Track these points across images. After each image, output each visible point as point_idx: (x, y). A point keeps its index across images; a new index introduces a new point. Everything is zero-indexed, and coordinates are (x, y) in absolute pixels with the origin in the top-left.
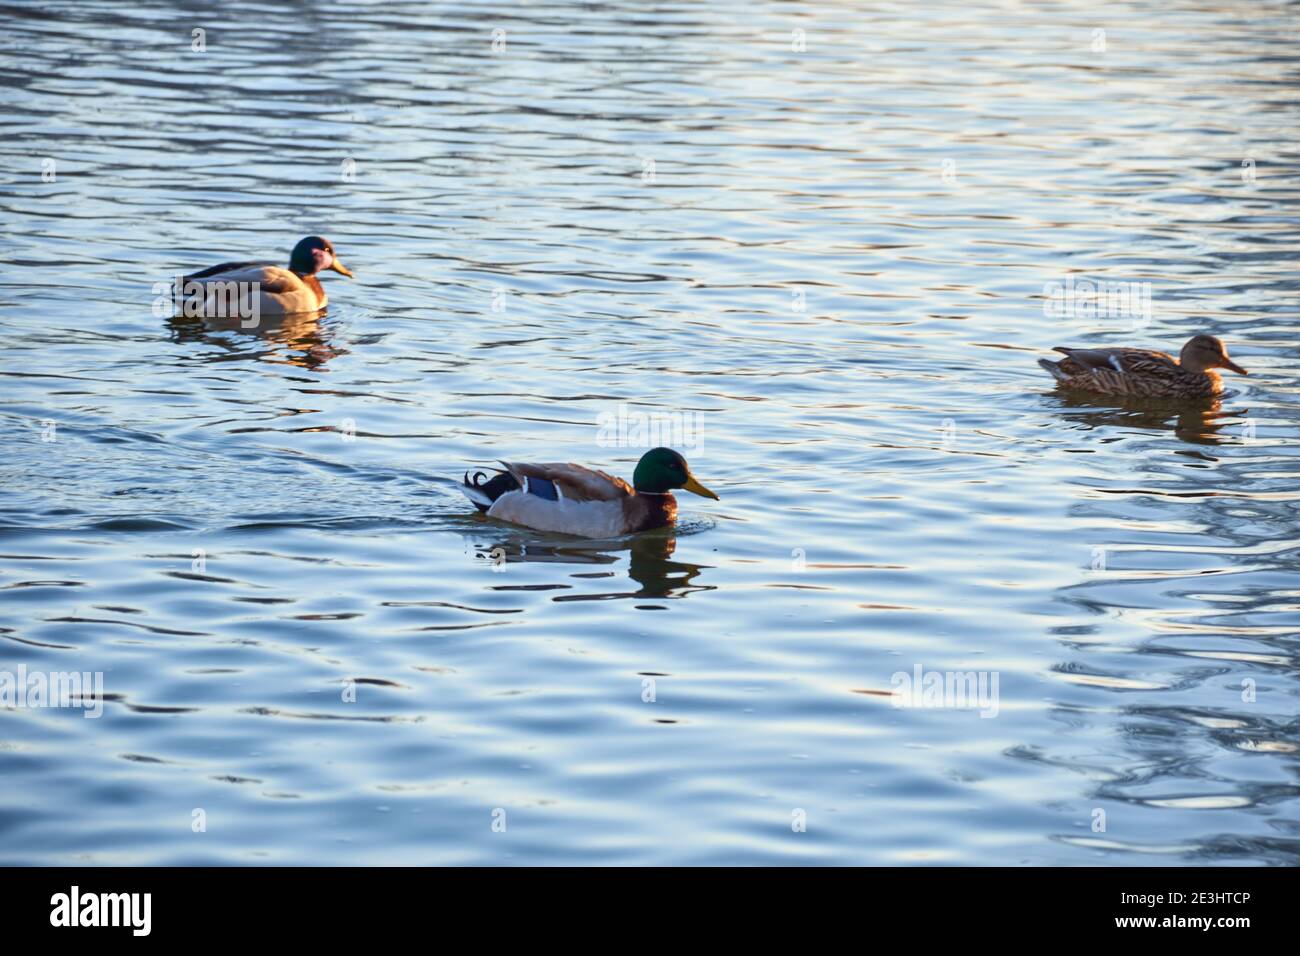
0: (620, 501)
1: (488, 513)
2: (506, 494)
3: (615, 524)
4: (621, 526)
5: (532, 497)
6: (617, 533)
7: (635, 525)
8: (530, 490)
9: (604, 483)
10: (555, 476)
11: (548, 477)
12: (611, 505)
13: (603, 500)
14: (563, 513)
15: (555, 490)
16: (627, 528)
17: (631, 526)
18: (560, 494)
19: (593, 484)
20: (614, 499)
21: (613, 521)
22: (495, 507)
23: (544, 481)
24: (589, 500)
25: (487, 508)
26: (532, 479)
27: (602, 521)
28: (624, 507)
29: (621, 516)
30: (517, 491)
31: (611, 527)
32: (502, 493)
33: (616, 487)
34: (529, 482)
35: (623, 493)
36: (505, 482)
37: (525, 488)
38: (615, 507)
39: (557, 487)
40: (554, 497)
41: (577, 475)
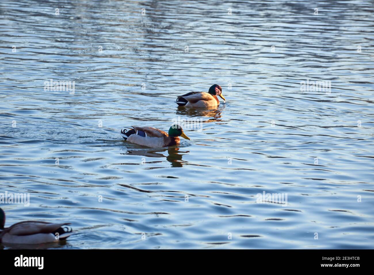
0: (163, 137)
1: (127, 140)
2: (132, 135)
3: (161, 144)
4: (163, 144)
5: (139, 136)
6: (161, 146)
7: (167, 144)
8: (138, 134)
9: (158, 132)
10: (145, 130)
11: (144, 131)
12: (160, 138)
13: (158, 137)
14: (147, 140)
15: (145, 134)
16: (165, 145)
17: (166, 144)
18: (146, 135)
19: (155, 133)
20: (161, 137)
21: (160, 143)
22: (129, 138)
23: (142, 132)
24: (154, 137)
25: (127, 138)
26: (139, 131)
27: (157, 143)
28: (164, 139)
29: (163, 142)
30: (134, 134)
31: (160, 145)
32: (131, 135)
33: (162, 134)
34: (138, 132)
35: (164, 135)
36: (132, 132)
37: (137, 133)
38: (162, 139)
39: (146, 133)
40: (145, 136)
41: (151, 130)
